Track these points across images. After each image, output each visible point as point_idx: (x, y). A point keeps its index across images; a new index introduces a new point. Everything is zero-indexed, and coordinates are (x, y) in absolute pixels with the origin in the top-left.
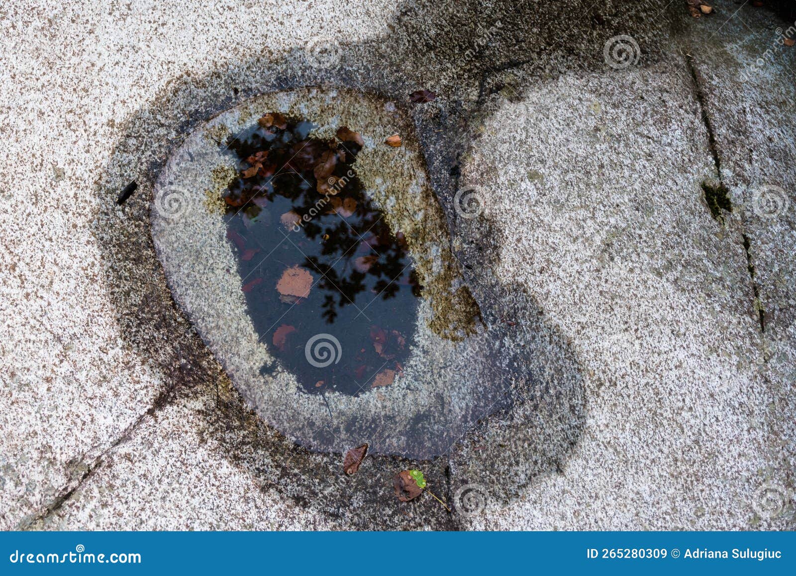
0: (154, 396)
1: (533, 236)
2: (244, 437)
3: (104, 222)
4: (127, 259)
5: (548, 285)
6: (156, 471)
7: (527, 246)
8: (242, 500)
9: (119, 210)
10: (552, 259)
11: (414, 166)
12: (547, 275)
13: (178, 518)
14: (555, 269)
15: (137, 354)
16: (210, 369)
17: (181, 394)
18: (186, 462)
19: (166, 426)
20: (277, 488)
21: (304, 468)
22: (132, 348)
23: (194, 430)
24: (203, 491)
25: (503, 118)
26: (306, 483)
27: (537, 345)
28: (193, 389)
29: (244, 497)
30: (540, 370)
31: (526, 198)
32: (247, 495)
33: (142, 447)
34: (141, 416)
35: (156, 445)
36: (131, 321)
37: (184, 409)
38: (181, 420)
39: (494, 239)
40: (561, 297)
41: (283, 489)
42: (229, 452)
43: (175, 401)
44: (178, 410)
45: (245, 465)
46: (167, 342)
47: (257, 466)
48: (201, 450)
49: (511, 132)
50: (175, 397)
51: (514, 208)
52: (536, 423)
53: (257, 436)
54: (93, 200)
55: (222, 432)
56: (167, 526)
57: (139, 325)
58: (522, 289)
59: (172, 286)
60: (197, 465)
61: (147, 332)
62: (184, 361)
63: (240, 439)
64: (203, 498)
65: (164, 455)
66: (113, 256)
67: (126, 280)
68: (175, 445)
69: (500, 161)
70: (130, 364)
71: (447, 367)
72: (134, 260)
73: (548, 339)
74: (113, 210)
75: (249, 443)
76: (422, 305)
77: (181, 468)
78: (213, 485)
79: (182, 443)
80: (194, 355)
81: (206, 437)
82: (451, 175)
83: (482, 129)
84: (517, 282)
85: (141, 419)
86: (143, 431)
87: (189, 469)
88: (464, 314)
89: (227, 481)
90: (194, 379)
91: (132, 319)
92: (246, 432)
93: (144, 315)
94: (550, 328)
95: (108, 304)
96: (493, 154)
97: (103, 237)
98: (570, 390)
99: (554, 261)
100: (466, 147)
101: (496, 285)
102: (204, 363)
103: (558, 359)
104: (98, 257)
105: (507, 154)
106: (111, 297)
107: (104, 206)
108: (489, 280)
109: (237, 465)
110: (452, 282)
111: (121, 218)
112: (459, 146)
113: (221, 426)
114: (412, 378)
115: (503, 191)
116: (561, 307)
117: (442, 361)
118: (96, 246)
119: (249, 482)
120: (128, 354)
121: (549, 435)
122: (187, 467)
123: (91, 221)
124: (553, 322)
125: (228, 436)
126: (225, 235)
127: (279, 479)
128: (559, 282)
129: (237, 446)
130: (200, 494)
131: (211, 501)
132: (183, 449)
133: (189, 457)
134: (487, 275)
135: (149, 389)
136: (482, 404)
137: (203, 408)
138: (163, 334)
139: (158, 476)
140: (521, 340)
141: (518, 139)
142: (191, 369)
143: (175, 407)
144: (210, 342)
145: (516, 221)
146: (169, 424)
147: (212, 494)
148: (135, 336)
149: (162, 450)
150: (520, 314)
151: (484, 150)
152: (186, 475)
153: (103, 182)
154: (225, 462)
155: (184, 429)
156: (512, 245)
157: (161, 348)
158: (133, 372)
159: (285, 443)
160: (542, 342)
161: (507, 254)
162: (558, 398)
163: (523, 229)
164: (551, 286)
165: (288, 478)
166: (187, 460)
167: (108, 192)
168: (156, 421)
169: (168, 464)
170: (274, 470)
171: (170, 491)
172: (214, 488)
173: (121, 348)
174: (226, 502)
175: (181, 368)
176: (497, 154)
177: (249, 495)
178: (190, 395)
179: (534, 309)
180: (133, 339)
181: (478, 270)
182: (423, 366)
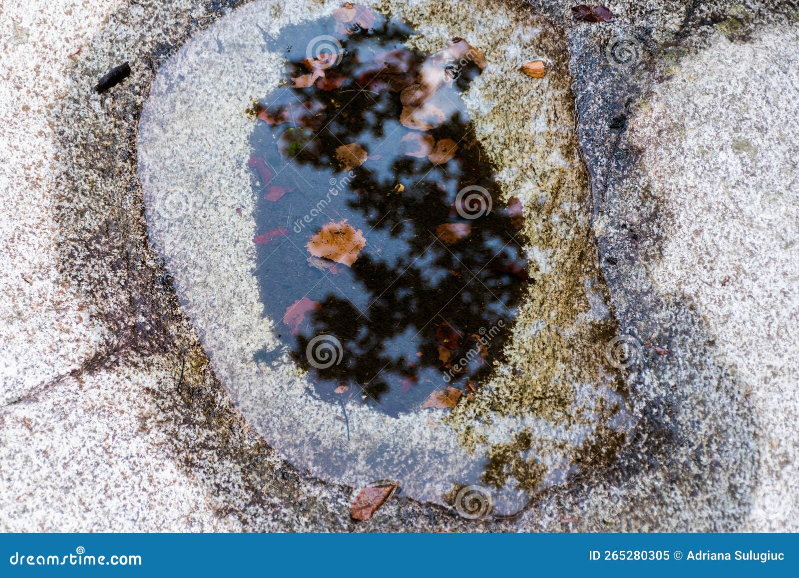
0: (87, 354)
1: (722, 229)
2: (208, 438)
3: (71, 112)
4: (91, 167)
5: (731, 304)
6: (63, 451)
7: (709, 243)
8: (183, 519)
9: (96, 100)
10: (746, 267)
11: (558, 108)
12: (732, 288)
13: (80, 519)
14: (747, 282)
15: (74, 295)
16: (179, 337)
17: (128, 360)
18: (111, 450)
19: (94, 397)
20: (240, 517)
21: (288, 499)
22: (70, 286)
23: (135, 412)
24: (126, 494)
25: (713, 60)
26: (286, 519)
27: (694, 390)
28: (146, 359)
29: (187, 517)
30: (693, 426)
31: (723, 175)
32: (192, 515)
33: (50, 415)
34: (61, 377)
35: (72, 418)
36: (77, 249)
37: (127, 381)
38: (118, 395)
39: (659, 226)
40: (748, 324)
41: (249, 520)
42: (179, 452)
43: (116, 368)
44: (117, 380)
45: (200, 475)
46: (123, 288)
47: (218, 481)
48: (138, 439)
49: (721, 81)
50: (117, 363)
51: (699, 186)
52: (667, 500)
53: (227, 442)
54: (61, 79)
55: (175, 424)
56: (61, 524)
57: (87, 258)
58: (689, 303)
59: (150, 217)
60: (127, 458)
61: (99, 269)
62: (142, 319)
63: (202, 439)
64: (124, 502)
65: (81, 434)
66: (72, 158)
67: (83, 194)
68: (101, 426)
69: (693, 118)
70: (62, 306)
71: (546, 398)
72: (103, 170)
73: (715, 382)
74: (88, 98)
75: (213, 448)
76: (526, 306)
77: (102, 456)
78: (144, 490)
79: (111, 425)
80: (159, 315)
81: (149, 426)
82: (612, 127)
83: (675, 70)
84: (683, 294)
85: (59, 380)
86: (58, 395)
87: (113, 460)
88: (590, 327)
89: (167, 490)
90: (152, 346)
91: (80, 248)
92: (212, 433)
93: (98, 246)
94: (721, 368)
95: (50, 220)
96: (683, 106)
97: (64, 131)
98: (735, 463)
99: (748, 271)
100: (644, 91)
101: (648, 292)
102: (172, 329)
103: (725, 414)
104: (50, 155)
105: (706, 110)
106: (56, 212)
107: (75, 90)
108: (637, 284)
109: (187, 473)
110: (581, 280)
111: (97, 111)
112: (634, 89)
113: (177, 416)
114: (487, 405)
115: (688, 160)
116: (745, 339)
117: (539, 388)
118: (50, 140)
119: (200, 499)
120: (61, 292)
121: (686, 521)
122: (111, 457)
123: (51, 107)
124: (728, 359)
125: (183, 431)
126: (246, 161)
127: (246, 505)
128: (749, 302)
129: (194, 447)
130: (122, 497)
131: (136, 510)
132: (112, 433)
133: (117, 445)
134: (637, 276)
135: (81, 344)
136: (589, 459)
137: (156, 387)
138: (120, 277)
139: (65, 458)
140: (670, 378)
141: (730, 92)
142: (150, 332)
143: (114, 376)
144: (188, 302)
145: (700, 204)
146: (99, 395)
147: (139, 501)
148: (78, 270)
149: (79, 426)
150: (677, 340)
151: (670, 99)
152: (107, 466)
153: (81, 58)
154: (170, 465)
155: (119, 407)
156: (686, 238)
157: (112, 295)
158: (63, 317)
159: (268, 459)
160: (705, 385)
161: (674, 250)
162: (712, 470)
163: (710, 217)
164: (736, 306)
165: (262, 507)
166: (114, 448)
167: (86, 72)
168: (81, 387)
169: (84, 446)
170: (242, 491)
171: (77, 483)
172: (144, 493)
173: (54, 282)
174: (157, 516)
175: (135, 328)
176: (690, 108)
177: (196, 515)
178: (141, 364)
179: (702, 335)
180: (73, 274)
181: (624, 268)
182: (508, 392)
